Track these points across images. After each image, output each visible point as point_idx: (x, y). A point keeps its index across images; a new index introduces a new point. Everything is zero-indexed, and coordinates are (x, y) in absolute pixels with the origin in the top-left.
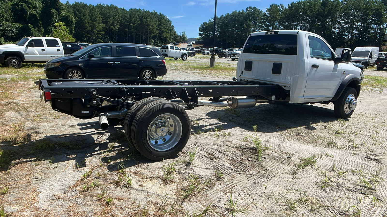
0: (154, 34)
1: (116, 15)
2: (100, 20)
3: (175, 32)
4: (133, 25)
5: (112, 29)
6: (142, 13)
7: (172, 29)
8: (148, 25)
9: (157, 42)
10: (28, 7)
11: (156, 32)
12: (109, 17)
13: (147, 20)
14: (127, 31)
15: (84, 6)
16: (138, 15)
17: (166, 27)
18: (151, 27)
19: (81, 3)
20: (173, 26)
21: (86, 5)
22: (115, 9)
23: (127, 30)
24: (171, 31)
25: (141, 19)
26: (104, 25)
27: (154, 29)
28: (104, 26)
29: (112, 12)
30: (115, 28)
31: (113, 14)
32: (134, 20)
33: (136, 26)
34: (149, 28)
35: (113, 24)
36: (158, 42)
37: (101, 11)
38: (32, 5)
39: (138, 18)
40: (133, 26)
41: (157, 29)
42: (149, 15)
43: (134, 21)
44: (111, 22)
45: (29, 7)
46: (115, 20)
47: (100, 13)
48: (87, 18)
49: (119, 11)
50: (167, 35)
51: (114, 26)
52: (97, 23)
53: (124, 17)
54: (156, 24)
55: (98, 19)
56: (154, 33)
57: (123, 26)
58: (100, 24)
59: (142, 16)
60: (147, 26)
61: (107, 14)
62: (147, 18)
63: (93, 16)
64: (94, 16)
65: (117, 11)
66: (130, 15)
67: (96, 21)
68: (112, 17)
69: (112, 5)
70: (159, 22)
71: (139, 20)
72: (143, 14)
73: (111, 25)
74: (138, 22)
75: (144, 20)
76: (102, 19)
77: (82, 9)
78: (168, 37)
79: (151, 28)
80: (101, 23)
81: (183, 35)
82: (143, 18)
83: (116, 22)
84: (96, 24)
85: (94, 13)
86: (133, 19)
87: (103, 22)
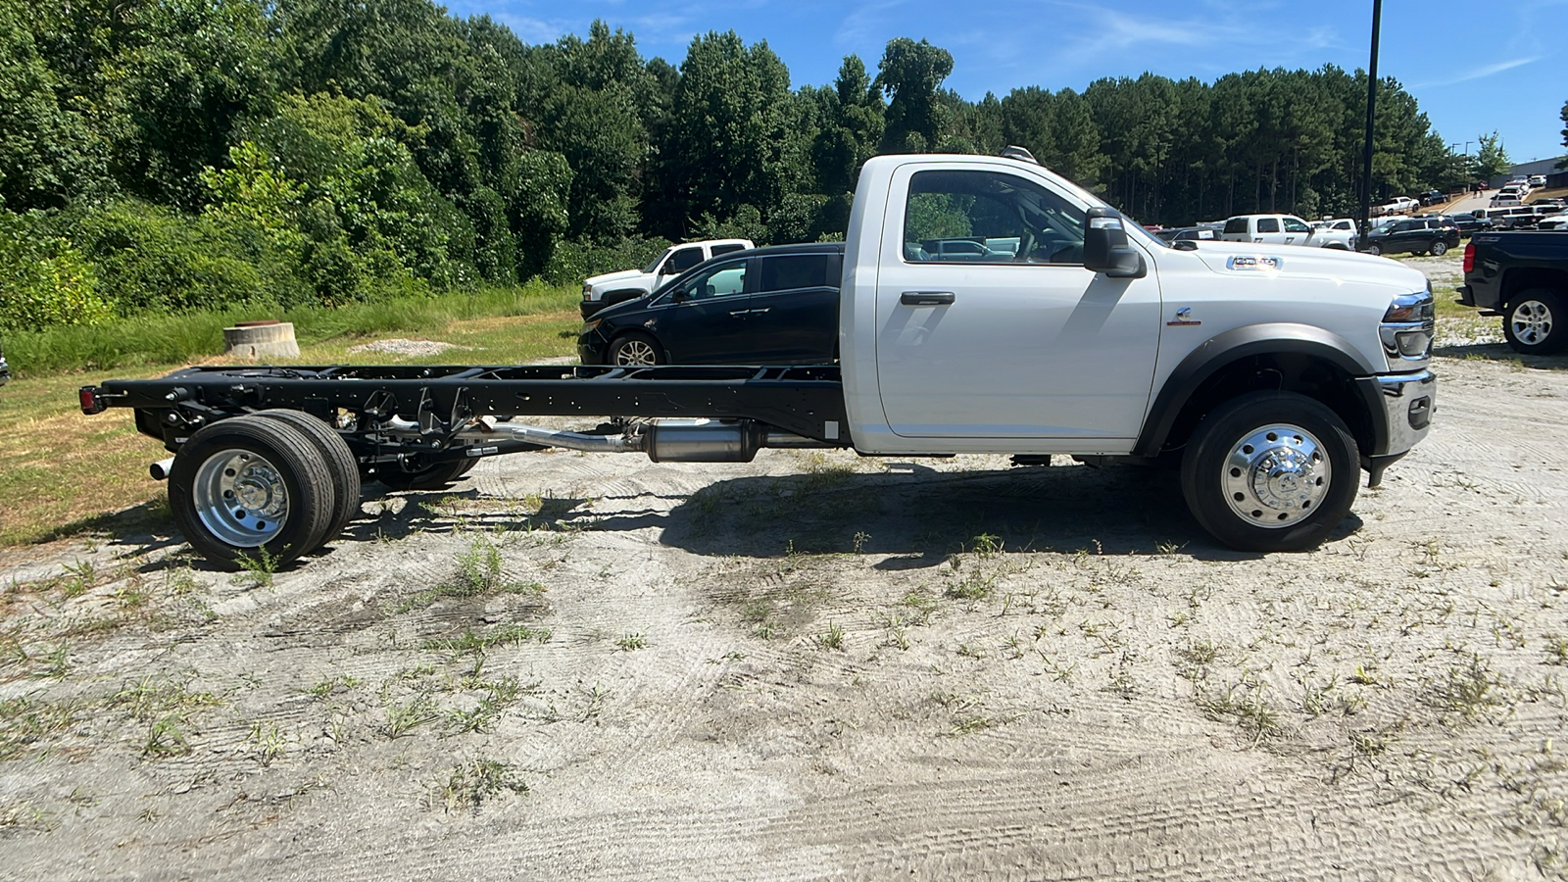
0: (1322, 167)
1: (1157, 112)
2: (1090, 142)
3: (1435, 142)
4: (1227, 140)
5: (1139, 169)
6: (1270, 85)
7: (1415, 131)
8: (1293, 133)
9: (1333, 201)
10: (856, 136)
11: (1330, 156)
12: (1128, 126)
13: (1288, 114)
14: (1197, 168)
15: (1038, 100)
16: (1251, 97)
17: (1386, 127)
18: (1305, 139)
19: (1029, 89)
20: (1424, 116)
21: (1046, 94)
22: (1153, 92)
23: (1199, 164)
24: (1410, 143)
25: (1263, 113)
26: (1107, 160)
27: (1320, 143)
28: (1104, 163)
29: (1140, 104)
30: (1148, 164)
31: (1146, 112)
32: (1229, 120)
33: (1239, 143)
34: (1298, 143)
35: (1141, 152)
36: (1339, 200)
37: (1101, 106)
38: (868, 131)
39: (1247, 108)
40: (1225, 147)
41: (1337, 145)
42: (1298, 91)
43: (1232, 124)
44: (1136, 143)
45: (859, 138)
46: (1150, 133)
47: (1096, 113)
48: (1045, 142)
49: (1171, 93)
50: (1390, 165)
51: (1146, 157)
52: (1080, 155)
53: (1187, 116)
54: (1331, 123)
55: (1085, 139)
56: (1323, 162)
57: (1182, 153)
58: (1091, 156)
59: (1267, 98)
60: (1286, 137)
61: (1121, 112)
62: (1289, 103)
63: (1066, 130)
64: (1072, 132)
65: (1162, 95)
66: (1217, 103)
67: (1076, 148)
68: (1140, 123)
69: (1145, 77)
70: (1349, 112)
71: (1252, 117)
72: (1273, 88)
73: (1136, 154)
74: (1246, 127)
75: (1277, 111)
76: (1098, 138)
77: (1030, 112)
78: (1390, 173)
79: (1308, 141)
80: (1097, 152)
81: (1486, 153)
82: (1270, 104)
83: (1154, 142)
84: (1077, 160)
85: (1070, 119)
86: (1227, 119)
87: (1103, 149)
